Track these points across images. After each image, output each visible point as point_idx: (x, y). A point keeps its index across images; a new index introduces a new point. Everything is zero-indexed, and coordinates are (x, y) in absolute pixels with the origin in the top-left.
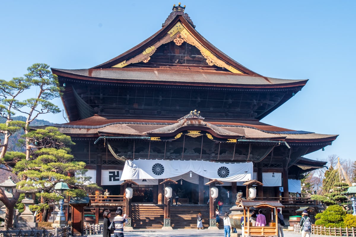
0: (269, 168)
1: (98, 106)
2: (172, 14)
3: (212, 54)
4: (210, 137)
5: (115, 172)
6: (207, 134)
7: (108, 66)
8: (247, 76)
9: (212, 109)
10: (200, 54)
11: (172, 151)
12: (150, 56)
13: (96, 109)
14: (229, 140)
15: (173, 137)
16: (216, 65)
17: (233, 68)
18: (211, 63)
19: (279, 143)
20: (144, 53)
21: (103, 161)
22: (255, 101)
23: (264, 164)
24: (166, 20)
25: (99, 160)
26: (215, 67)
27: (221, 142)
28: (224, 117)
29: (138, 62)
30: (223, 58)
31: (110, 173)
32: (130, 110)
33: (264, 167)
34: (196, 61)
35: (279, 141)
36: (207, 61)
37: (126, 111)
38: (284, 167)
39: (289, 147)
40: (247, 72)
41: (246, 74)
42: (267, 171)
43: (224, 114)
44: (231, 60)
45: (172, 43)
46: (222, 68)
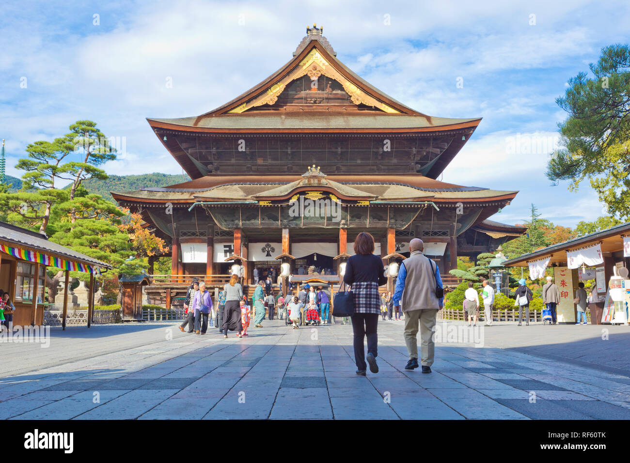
0: (431, 237)
1: (211, 163)
2: (305, 39)
3: (359, 89)
4: (334, 198)
5: (231, 246)
6: (330, 195)
7: (223, 112)
8: (404, 115)
9: (359, 162)
10: (342, 89)
12: (277, 96)
13: (210, 166)
14: (360, 202)
15: (288, 200)
16: (364, 104)
17: (387, 107)
18: (357, 101)
19: (426, 205)
20: (270, 92)
21: (216, 232)
22: (414, 149)
23: (424, 232)
24: (298, 48)
25: (210, 231)
26: (362, 106)
27: (349, 205)
28: (375, 172)
29: (261, 105)
30: (373, 94)
31: (225, 246)
32: (253, 167)
33: (424, 235)
34: (339, 99)
35: (425, 201)
36: (352, 99)
37: (248, 167)
38: (452, 235)
39: (438, 210)
40: (404, 111)
41: (404, 114)
42: (428, 241)
43: (376, 168)
44: (383, 96)
45: (306, 77)
46: (372, 107)
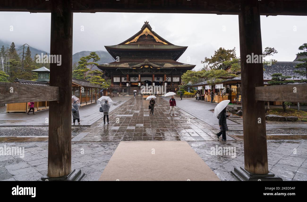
2: (144, 25)
3: (158, 38)
4: (151, 67)
5: (126, 78)
10: (154, 38)
11: (141, 72)
12: (137, 40)
14: (157, 68)
15: (140, 68)
16: (159, 42)
17: (165, 43)
18: (157, 41)
19: (173, 69)
20: (135, 39)
21: (122, 75)
22: (172, 54)
27: (155, 69)
29: (133, 42)
30: (161, 39)
31: (124, 78)
33: (173, 75)
34: (152, 40)
38: (180, 75)
42: (174, 77)
43: (162, 58)
45: (144, 35)
46: (161, 43)
